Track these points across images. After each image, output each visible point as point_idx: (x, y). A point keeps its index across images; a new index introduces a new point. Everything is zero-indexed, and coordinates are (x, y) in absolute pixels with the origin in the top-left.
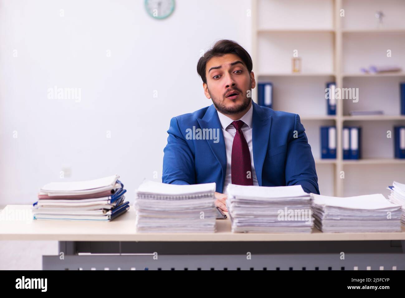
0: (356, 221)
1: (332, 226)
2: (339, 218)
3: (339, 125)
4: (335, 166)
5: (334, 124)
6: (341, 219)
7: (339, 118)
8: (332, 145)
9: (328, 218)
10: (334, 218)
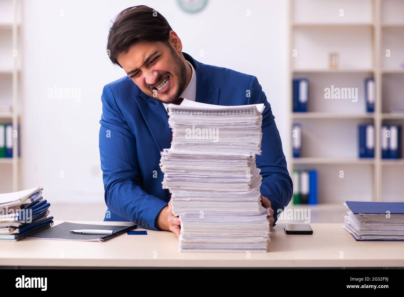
0: (208, 203)
1: (183, 207)
2: (189, 200)
3: (378, 123)
4: (373, 167)
5: (372, 122)
6: (191, 201)
7: (378, 116)
8: (370, 143)
9: (176, 199)
10: (183, 199)
